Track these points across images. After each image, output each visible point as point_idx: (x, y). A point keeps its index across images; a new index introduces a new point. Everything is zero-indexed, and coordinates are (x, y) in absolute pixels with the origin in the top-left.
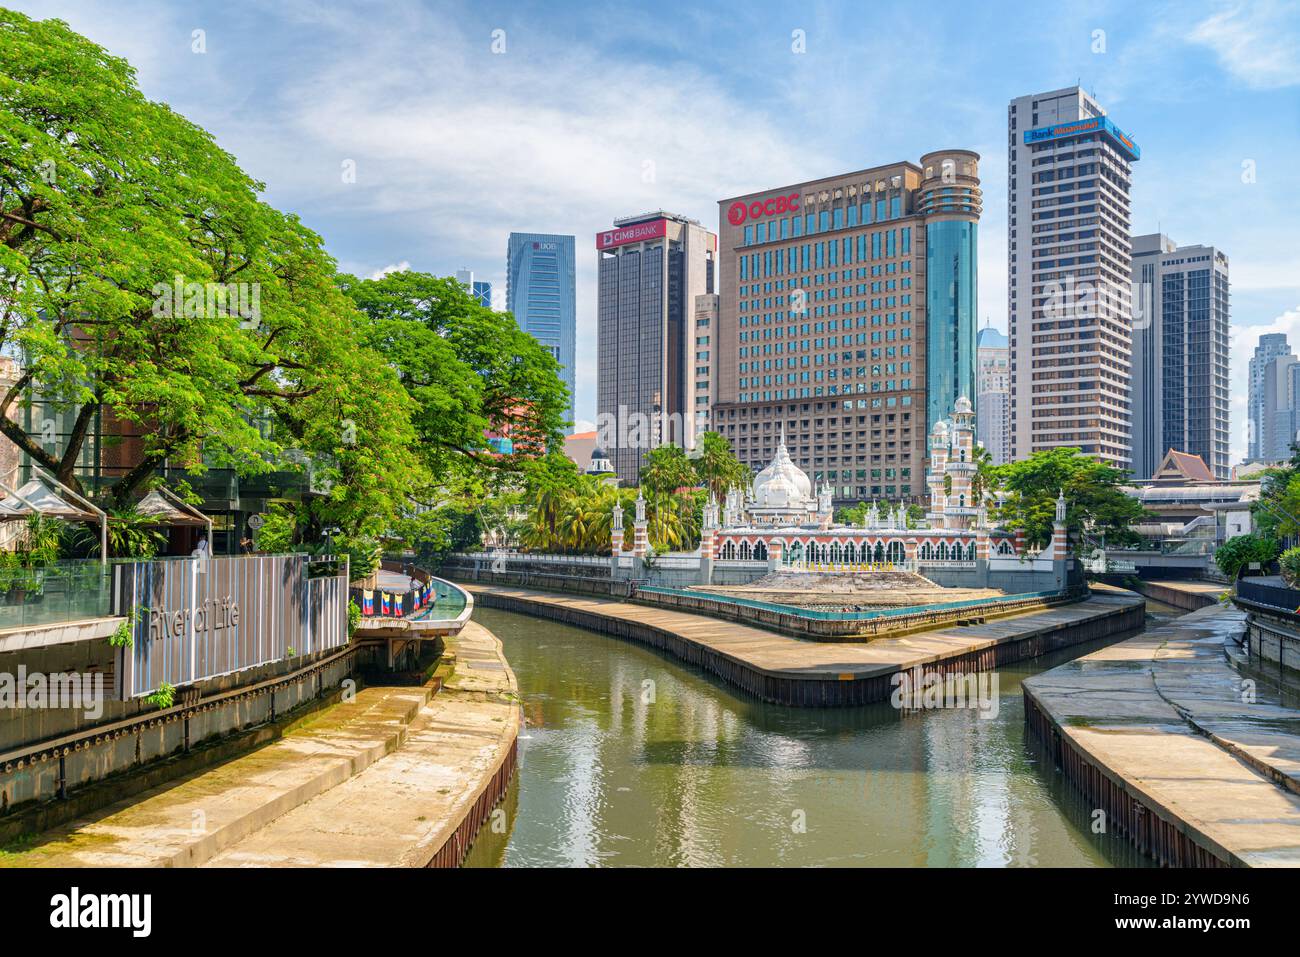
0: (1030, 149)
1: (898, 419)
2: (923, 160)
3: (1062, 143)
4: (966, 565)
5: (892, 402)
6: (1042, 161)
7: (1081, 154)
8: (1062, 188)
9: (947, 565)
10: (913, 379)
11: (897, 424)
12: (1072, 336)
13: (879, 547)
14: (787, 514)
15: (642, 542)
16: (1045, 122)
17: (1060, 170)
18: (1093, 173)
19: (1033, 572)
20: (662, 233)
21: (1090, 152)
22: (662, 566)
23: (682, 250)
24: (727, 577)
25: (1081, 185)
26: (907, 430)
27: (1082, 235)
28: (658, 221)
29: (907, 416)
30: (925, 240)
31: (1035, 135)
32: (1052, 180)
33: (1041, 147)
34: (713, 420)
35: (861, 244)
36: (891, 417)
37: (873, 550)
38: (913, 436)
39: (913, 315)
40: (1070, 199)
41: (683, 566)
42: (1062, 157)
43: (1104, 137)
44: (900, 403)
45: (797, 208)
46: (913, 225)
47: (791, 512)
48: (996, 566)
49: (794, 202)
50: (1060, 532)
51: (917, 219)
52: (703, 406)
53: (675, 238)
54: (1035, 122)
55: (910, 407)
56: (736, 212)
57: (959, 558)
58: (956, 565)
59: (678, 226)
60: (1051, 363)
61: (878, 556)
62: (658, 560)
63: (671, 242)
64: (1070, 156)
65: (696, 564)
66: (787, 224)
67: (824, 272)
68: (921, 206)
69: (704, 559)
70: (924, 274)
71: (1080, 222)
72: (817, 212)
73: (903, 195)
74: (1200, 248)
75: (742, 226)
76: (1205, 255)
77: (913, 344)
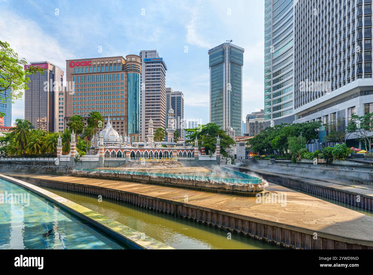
0: (145, 63)
1: (120, 123)
2: (126, 57)
3: (153, 63)
4: (192, 159)
5: (118, 119)
6: (148, 66)
7: (157, 66)
8: (153, 73)
9: (186, 158)
10: (124, 113)
11: (120, 125)
12: (155, 108)
13: (161, 153)
14: (116, 143)
15: (74, 151)
16: (148, 57)
17: (152, 69)
18: (159, 71)
19: (211, 160)
20: (47, 68)
21: (159, 66)
22: (83, 160)
23: (53, 73)
24: (110, 164)
25: (157, 73)
26: (122, 127)
27: (157, 85)
28: (46, 64)
29: (122, 123)
30: (127, 77)
31: (146, 60)
32: (150, 71)
33: (148, 63)
34: (64, 122)
35: (110, 76)
36: (118, 123)
37: (159, 154)
38: (124, 128)
39: (124, 96)
40: (154, 76)
41: (92, 160)
42: (153, 66)
43: (162, 63)
44: (120, 119)
45: (91, 65)
46: (124, 73)
47: (118, 143)
48: (201, 159)
49: (89, 63)
50: (218, 148)
51: (125, 71)
52: (61, 118)
53: (51, 69)
54: (146, 57)
55: (123, 120)
56: (71, 64)
57: (185, 156)
58: (189, 159)
59: (52, 67)
60: (150, 114)
61: (161, 156)
62: (81, 158)
63: (50, 71)
64: (154, 66)
65: (97, 159)
66: (87, 69)
67: (99, 83)
68: (126, 68)
69: (100, 157)
70: (127, 86)
71: (156, 82)
72: (96, 67)
73: (121, 65)
74: (179, 92)
75: (74, 68)
76: (180, 94)
77: (124, 104)
